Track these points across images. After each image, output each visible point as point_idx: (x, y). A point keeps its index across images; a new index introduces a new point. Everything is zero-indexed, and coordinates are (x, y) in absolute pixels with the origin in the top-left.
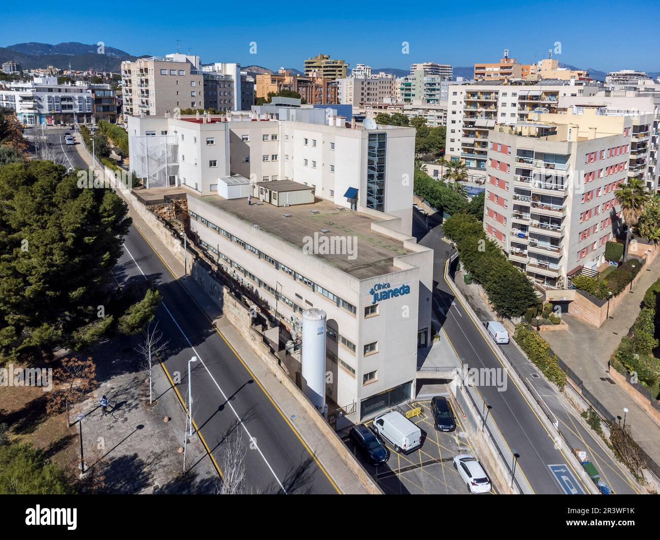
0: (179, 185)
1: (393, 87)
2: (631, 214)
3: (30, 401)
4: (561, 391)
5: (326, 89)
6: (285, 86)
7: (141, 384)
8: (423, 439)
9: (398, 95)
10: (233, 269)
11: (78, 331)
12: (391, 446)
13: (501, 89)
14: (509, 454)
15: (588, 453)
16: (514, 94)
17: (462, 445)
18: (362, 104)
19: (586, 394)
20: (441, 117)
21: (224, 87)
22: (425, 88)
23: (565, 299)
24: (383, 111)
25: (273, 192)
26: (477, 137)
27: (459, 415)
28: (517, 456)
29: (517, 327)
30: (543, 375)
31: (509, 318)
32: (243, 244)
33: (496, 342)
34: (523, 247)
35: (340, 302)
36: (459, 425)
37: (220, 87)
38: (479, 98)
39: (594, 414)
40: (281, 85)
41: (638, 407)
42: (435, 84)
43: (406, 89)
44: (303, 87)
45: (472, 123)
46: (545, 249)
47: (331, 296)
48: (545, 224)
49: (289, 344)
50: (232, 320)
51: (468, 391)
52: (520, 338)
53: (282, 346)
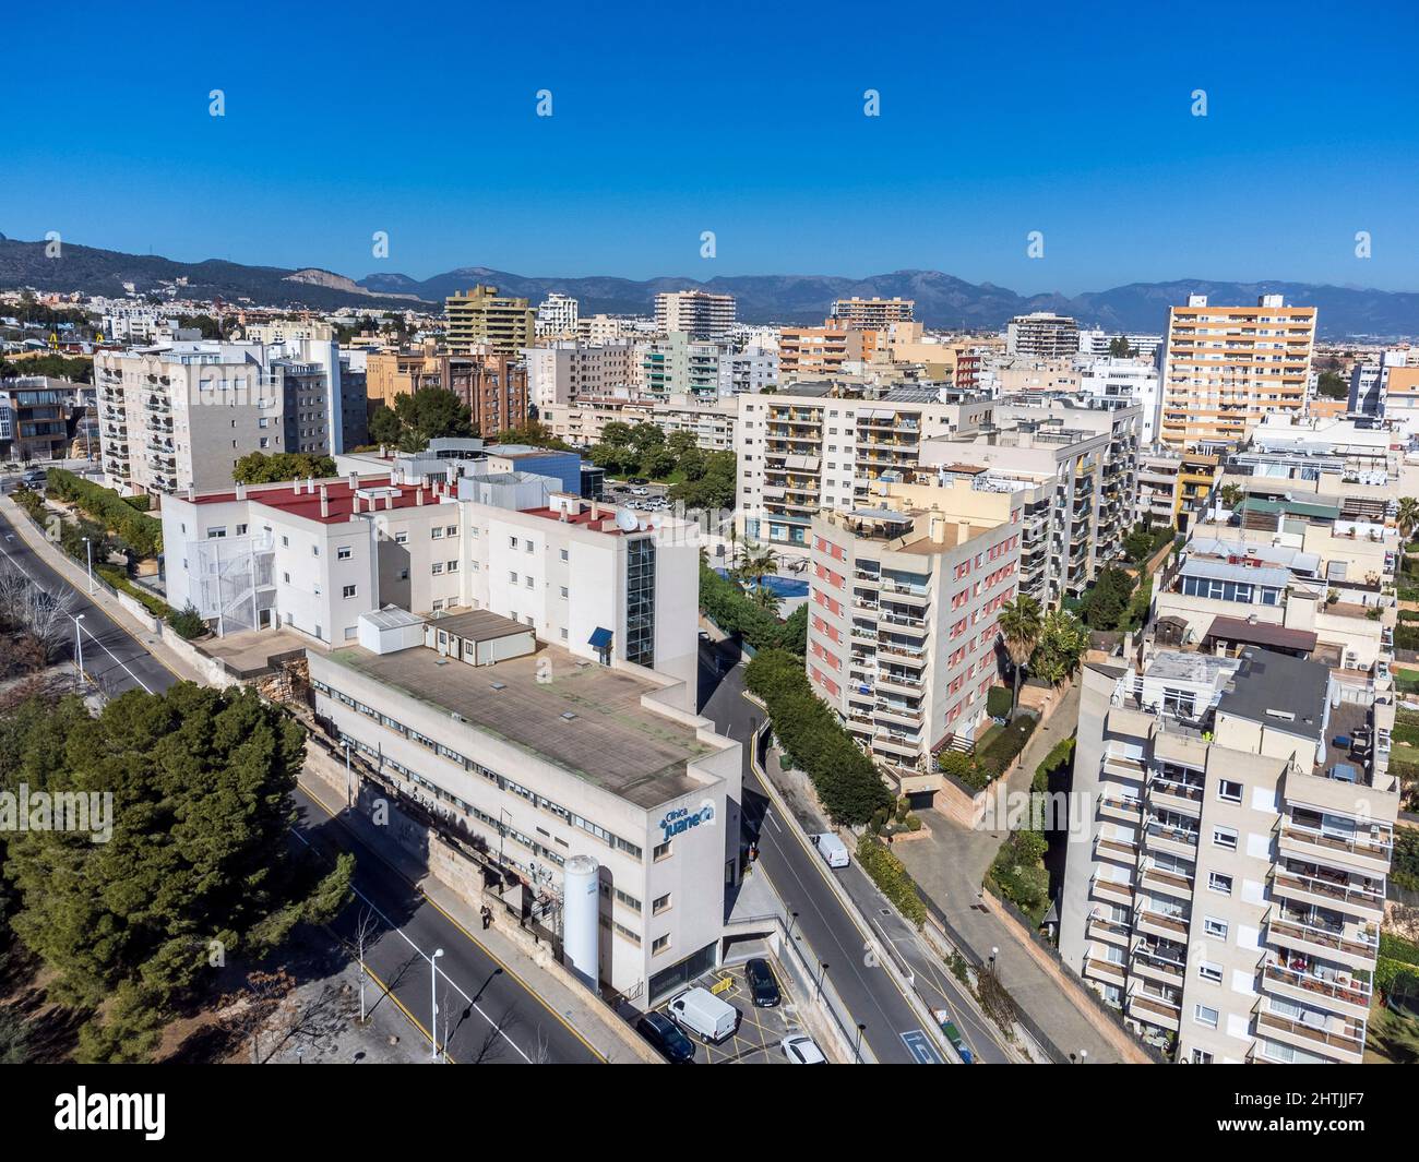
0: (278, 625)
1: (629, 362)
2: (1020, 649)
3: (183, 1039)
4: (919, 931)
5: (506, 378)
6: (427, 377)
7: (339, 996)
8: (738, 1021)
9: (640, 378)
10: (412, 785)
11: (251, 930)
12: (696, 1037)
13: (829, 404)
14: (851, 1026)
15: (949, 1012)
16: (850, 414)
17: (790, 1022)
18: (573, 398)
19: (951, 933)
20: (723, 430)
21: (308, 388)
22: (690, 365)
23: (928, 789)
24: (616, 417)
25: (465, 640)
26: (789, 486)
27: (783, 981)
28: (862, 1027)
29: (861, 840)
30: (896, 909)
31: (849, 827)
32: (434, 746)
33: (829, 865)
34: (867, 708)
35: (613, 840)
36: (784, 996)
37: (302, 390)
38: (791, 418)
39: (959, 958)
40: (418, 376)
41: (1016, 941)
42: (708, 359)
43: (655, 367)
44: (462, 377)
45: (781, 462)
46: (898, 713)
47: (599, 832)
48: (898, 676)
49: (535, 907)
50: (446, 879)
51: (795, 948)
52: (865, 857)
53: (526, 911)
